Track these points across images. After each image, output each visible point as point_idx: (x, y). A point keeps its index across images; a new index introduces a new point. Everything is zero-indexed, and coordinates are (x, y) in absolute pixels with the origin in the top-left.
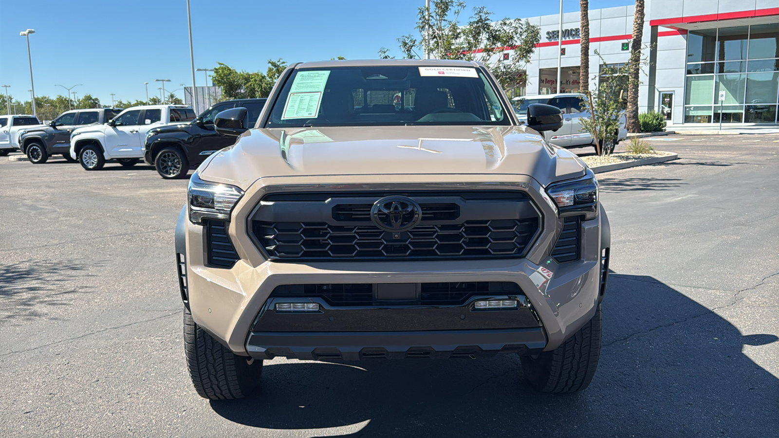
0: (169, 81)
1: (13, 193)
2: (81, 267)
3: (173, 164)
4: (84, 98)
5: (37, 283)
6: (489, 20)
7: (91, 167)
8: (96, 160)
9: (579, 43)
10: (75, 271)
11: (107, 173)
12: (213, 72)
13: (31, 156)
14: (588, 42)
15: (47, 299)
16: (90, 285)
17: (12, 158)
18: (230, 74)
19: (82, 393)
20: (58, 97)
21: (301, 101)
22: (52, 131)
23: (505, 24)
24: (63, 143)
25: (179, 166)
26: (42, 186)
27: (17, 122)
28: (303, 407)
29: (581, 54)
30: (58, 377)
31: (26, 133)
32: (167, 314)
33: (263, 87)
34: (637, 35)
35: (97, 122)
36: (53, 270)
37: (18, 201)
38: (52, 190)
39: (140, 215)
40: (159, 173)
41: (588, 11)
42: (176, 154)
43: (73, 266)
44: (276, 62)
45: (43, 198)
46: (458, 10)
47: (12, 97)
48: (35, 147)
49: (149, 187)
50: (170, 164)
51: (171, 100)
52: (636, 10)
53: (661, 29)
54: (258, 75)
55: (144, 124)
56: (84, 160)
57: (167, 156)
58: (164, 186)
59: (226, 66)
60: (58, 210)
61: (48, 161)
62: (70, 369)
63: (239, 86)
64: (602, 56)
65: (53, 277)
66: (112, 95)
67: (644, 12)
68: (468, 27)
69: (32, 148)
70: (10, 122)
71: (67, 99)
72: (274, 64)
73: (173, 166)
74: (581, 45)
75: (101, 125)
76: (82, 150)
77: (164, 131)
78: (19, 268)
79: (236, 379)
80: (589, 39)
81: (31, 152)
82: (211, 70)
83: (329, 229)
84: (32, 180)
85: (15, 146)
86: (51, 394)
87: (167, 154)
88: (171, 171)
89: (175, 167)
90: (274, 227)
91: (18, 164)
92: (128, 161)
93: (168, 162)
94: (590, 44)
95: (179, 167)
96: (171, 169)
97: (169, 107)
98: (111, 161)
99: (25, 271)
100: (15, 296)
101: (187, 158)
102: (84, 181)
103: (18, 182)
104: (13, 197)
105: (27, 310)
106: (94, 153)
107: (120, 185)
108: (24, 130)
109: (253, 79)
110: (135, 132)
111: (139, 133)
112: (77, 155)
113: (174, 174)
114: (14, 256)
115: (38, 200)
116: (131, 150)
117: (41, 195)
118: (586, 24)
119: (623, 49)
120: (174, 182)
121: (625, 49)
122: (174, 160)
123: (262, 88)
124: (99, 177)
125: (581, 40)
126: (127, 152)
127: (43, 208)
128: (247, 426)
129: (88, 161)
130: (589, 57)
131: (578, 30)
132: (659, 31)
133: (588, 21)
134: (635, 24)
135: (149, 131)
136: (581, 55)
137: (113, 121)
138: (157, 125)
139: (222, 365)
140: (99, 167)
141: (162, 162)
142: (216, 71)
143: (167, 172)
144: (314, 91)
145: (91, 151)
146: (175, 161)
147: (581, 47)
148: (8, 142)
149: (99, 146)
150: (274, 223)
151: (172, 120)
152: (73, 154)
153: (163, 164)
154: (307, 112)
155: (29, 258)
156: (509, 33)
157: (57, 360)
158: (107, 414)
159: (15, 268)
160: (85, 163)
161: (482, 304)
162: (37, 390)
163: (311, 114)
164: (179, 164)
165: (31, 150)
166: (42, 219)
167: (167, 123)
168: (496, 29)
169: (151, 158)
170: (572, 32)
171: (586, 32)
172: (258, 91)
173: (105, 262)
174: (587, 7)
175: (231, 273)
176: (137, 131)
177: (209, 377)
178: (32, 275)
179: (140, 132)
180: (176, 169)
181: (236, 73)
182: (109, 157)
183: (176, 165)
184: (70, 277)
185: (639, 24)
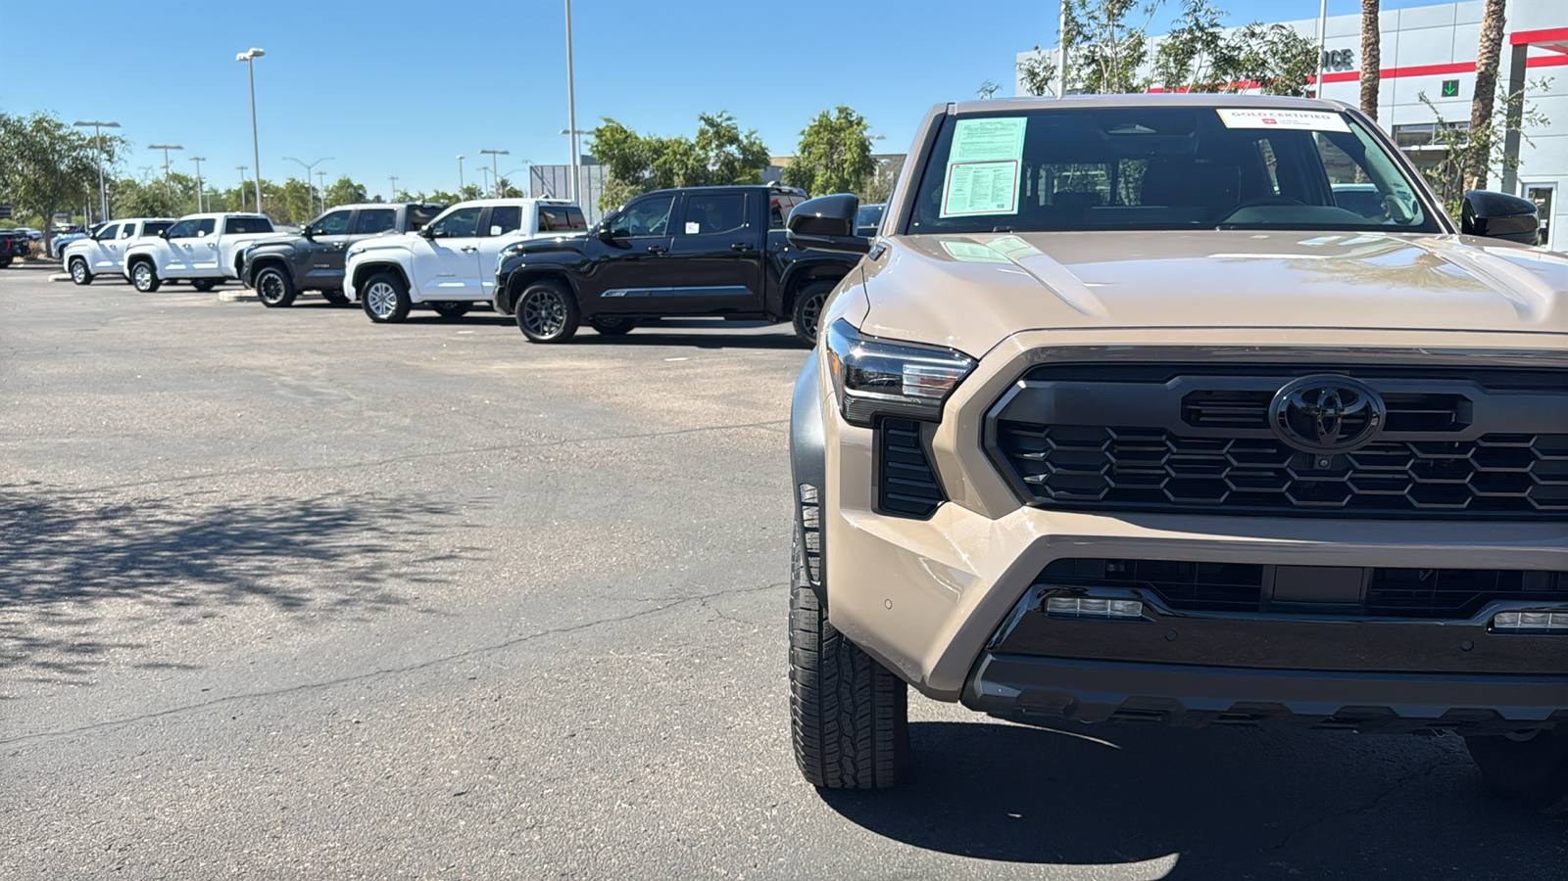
0: (506, 153)
1: (251, 362)
2: (446, 508)
3: (549, 314)
4: (337, 184)
5: (373, 537)
6: (1218, 25)
7: (385, 316)
8: (394, 303)
9: (1358, 79)
10: (438, 515)
11: (416, 329)
12: (593, 136)
13: (264, 293)
14: (1377, 78)
15: (404, 570)
16: (480, 546)
17: (226, 295)
18: (625, 141)
19: (552, 759)
20: (289, 181)
21: (976, 180)
22: (306, 244)
23: (1253, 35)
24: (326, 268)
25: (561, 318)
26: (302, 350)
27: (232, 226)
28: (1018, 816)
29: (1360, 101)
30: (492, 725)
31: (256, 248)
32: (653, 607)
33: (689, 167)
34: (1487, 65)
35: (391, 230)
36: (394, 511)
37: (268, 377)
38: (325, 359)
39: (515, 411)
40: (522, 330)
41: (1379, 14)
42: (556, 295)
43: (430, 506)
44: (715, 118)
45: (314, 374)
46: (1153, 5)
47: (203, 181)
48: (272, 275)
49: (507, 357)
50: (543, 313)
51: (501, 191)
52: (1486, 11)
53: (1533, 51)
54: (680, 143)
55: (489, 235)
56: (371, 303)
57: (539, 299)
58: (537, 357)
59: (618, 124)
60: (355, 398)
61: (296, 303)
62: (508, 710)
63: (642, 165)
64: (1434, 106)
65: (399, 525)
66: (393, 178)
67: (1505, 15)
68: (1170, 41)
69: (266, 277)
70: (219, 226)
71: (307, 186)
72: (710, 122)
73: (550, 317)
74: (1362, 83)
75: (400, 236)
76: (367, 283)
77: (530, 249)
78: (326, 505)
79: (892, 748)
80: (1378, 71)
81: (264, 285)
82: (589, 133)
83: (1168, 443)
84: (278, 338)
85: (227, 273)
86: (490, 758)
87: (538, 294)
88: (546, 329)
89: (554, 319)
90: (1047, 436)
91: (239, 307)
92: (453, 306)
93: (541, 309)
94: (1381, 81)
95: (562, 321)
96: (545, 324)
97: (537, 202)
98: (421, 306)
99: (341, 513)
100: (341, 561)
101: (577, 303)
102: (379, 344)
103: (255, 341)
104: (256, 369)
105: (373, 590)
106: (391, 290)
107: (451, 353)
108: (252, 242)
110: (470, 251)
111: (479, 253)
112: (358, 293)
113: (550, 333)
114: (307, 483)
115: (305, 376)
116: (462, 285)
117: (309, 368)
118: (1373, 40)
119: (1445, 94)
120: (552, 350)
121: (1449, 93)
122: (552, 307)
123: (687, 169)
124: (405, 337)
125: (1362, 73)
126: (452, 289)
127: (322, 393)
128: (918, 849)
129: (380, 304)
130: (1378, 109)
131: (1348, 54)
132: (1529, 56)
133: (1378, 34)
134: (1484, 40)
135: (504, 250)
136: (1362, 104)
137: (430, 227)
138: (514, 237)
139: (869, 717)
140: (399, 317)
141: (530, 310)
142: (600, 133)
143: (538, 330)
144: (1001, 158)
145: (384, 285)
146: (555, 308)
147: (1361, 88)
148: (215, 266)
149: (401, 276)
150: (1046, 426)
151: (542, 229)
152: (349, 290)
153: (531, 314)
154: (992, 201)
155: (337, 488)
156: (1257, 53)
157: (475, 689)
158: (620, 805)
159: (318, 506)
160: (373, 308)
161: (1506, 620)
162: (460, 750)
163: (1003, 206)
164: (561, 315)
165: (263, 281)
166: (330, 413)
167: (532, 234)
168: (1233, 45)
169: (508, 302)
170: (1335, 56)
171: (1374, 56)
172: (678, 175)
173: (491, 500)
174: (1378, 5)
175: (932, 529)
176: (474, 249)
177: (838, 742)
178: (355, 520)
179: (480, 250)
180: (554, 324)
181: (636, 138)
182: (419, 297)
183: (557, 316)
184: (433, 526)
185: (1492, 40)
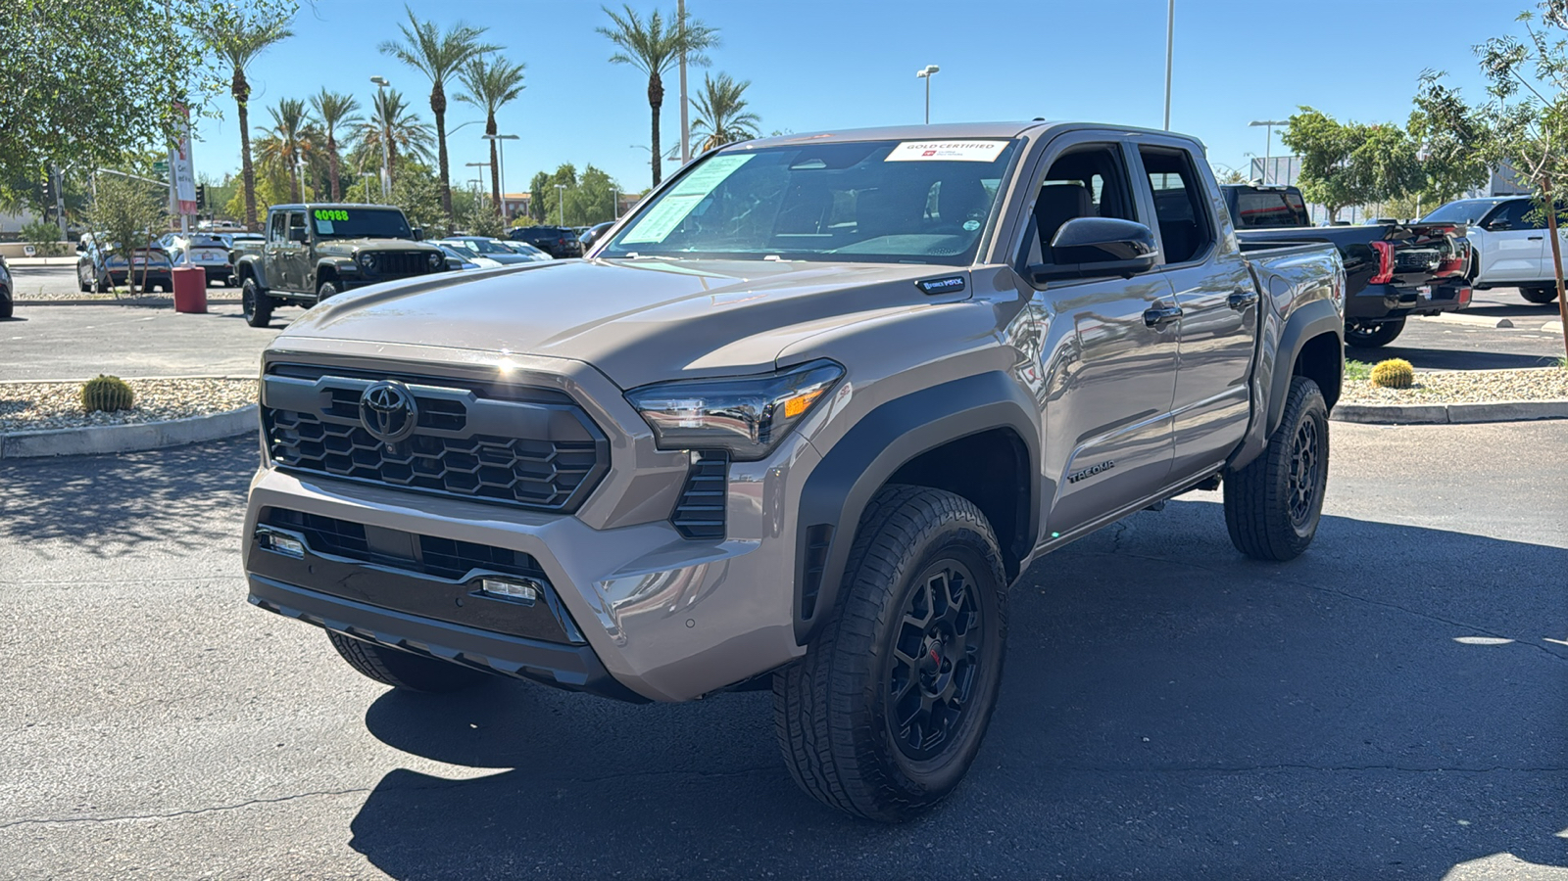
109: (1373, 139)
